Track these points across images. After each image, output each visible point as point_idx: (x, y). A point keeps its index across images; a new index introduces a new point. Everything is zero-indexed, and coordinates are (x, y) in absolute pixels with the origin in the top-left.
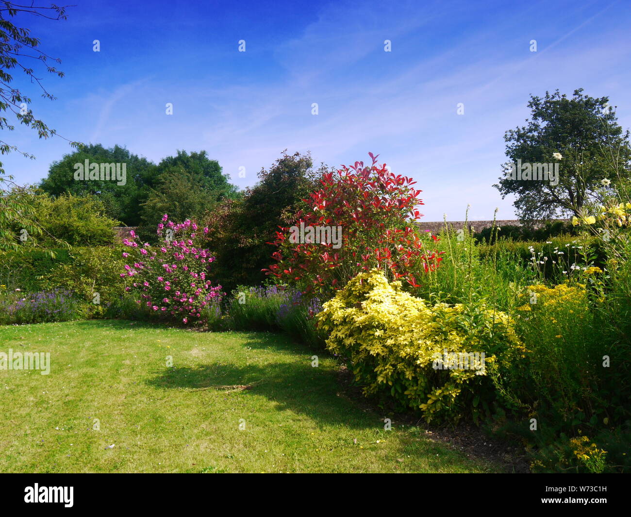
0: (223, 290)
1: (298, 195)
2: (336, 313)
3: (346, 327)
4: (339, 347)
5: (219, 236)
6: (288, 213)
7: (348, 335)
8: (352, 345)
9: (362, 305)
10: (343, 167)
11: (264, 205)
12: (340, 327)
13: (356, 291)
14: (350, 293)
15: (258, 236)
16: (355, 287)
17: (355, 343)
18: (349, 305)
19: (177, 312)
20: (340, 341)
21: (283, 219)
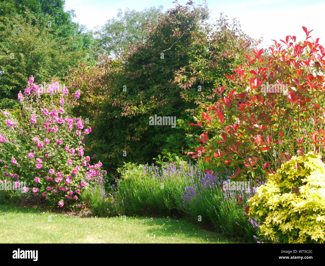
0: (104, 167)
1: (194, 53)
2: (271, 198)
3: (283, 213)
4: (275, 233)
5: (88, 100)
6: (183, 75)
7: (284, 220)
8: (290, 230)
9: (300, 190)
10: (275, 42)
11: (150, 65)
12: (276, 212)
13: (291, 175)
14: (284, 177)
15: (144, 103)
16: (290, 171)
17: (293, 228)
18: (285, 190)
19: (50, 194)
20: (276, 227)
21: (178, 83)
